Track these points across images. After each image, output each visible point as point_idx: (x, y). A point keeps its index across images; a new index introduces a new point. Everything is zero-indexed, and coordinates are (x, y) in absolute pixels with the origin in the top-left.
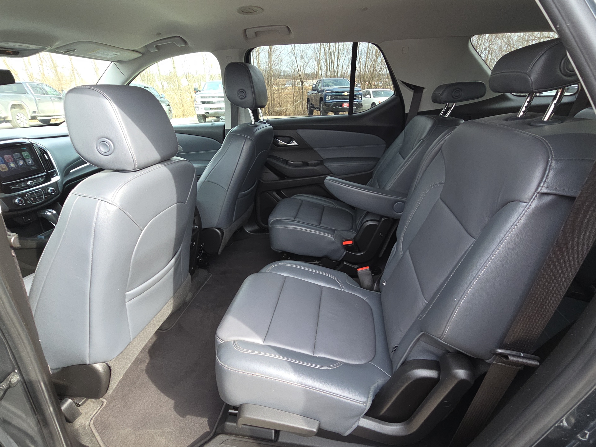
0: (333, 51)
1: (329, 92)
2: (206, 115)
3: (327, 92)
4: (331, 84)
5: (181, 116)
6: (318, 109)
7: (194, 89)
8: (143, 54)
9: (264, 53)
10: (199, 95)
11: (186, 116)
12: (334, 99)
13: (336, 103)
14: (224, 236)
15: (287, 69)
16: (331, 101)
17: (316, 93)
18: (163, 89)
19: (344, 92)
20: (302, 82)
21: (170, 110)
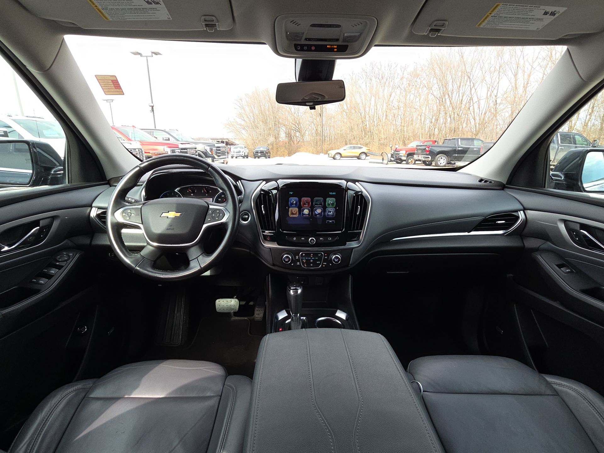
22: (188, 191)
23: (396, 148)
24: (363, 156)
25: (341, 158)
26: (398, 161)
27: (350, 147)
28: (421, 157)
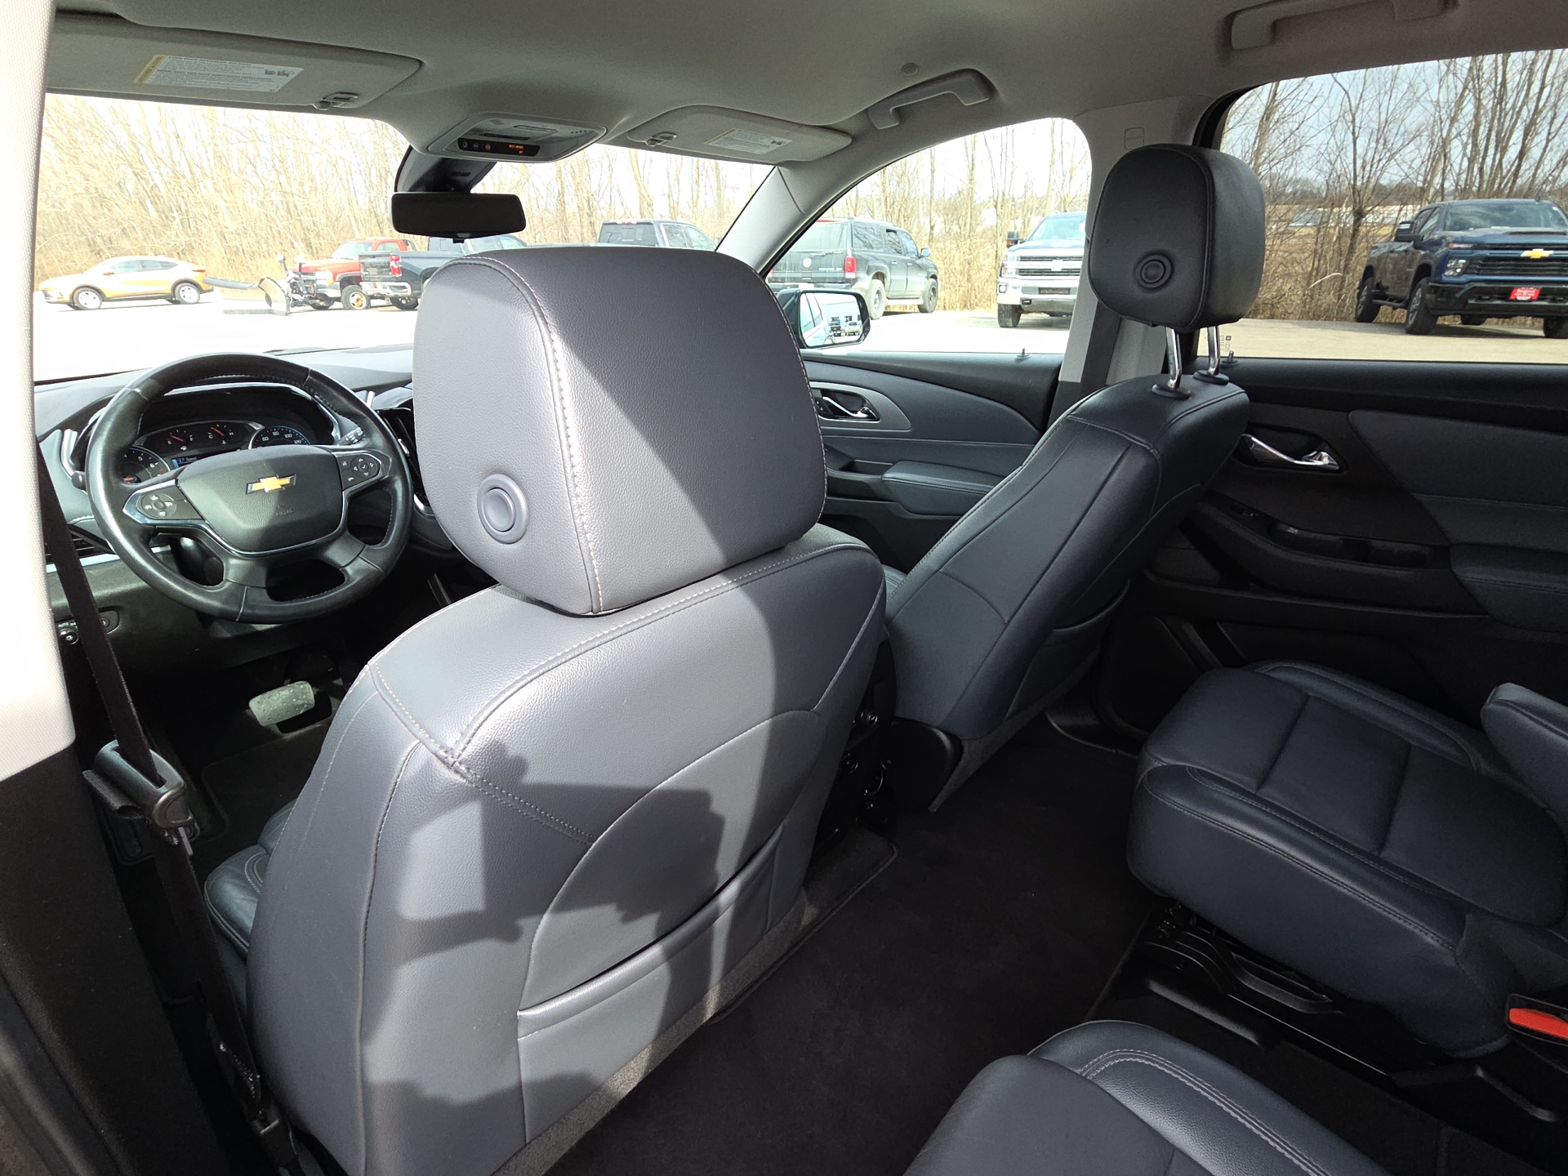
0: (1514, 107)
1: (1462, 246)
2: (1023, 307)
3: (1456, 246)
4: (1475, 221)
5: (958, 305)
6: (1399, 302)
7: (1009, 237)
8: (855, 139)
9: (1244, 127)
10: (1018, 251)
11: (972, 307)
12: (1479, 270)
13: (1483, 285)
14: (962, 763)
15: (1312, 174)
16: (1464, 278)
17: (1406, 251)
18: (931, 234)
19: (1531, 249)
20: (1359, 214)
21: (933, 290)
22: (169, 442)
23: (300, 265)
24: (189, 294)
25: (105, 305)
26: (318, 301)
27: (126, 263)
28: (385, 288)
